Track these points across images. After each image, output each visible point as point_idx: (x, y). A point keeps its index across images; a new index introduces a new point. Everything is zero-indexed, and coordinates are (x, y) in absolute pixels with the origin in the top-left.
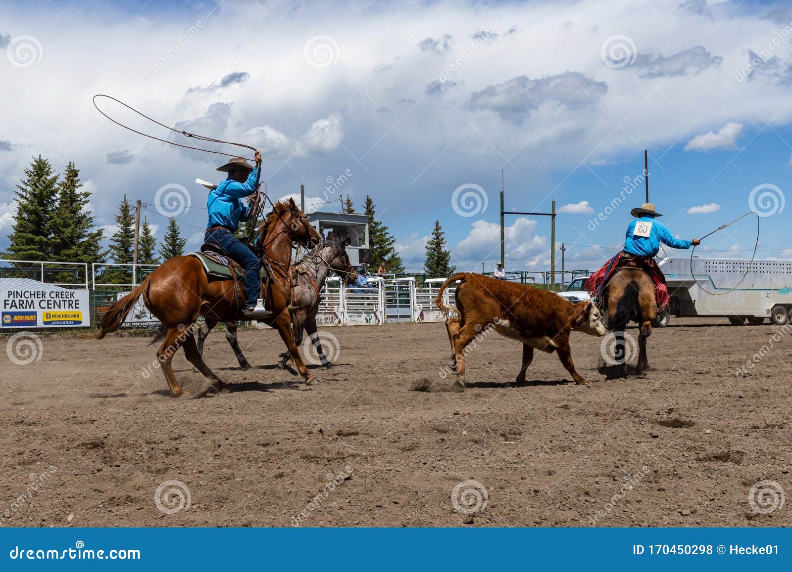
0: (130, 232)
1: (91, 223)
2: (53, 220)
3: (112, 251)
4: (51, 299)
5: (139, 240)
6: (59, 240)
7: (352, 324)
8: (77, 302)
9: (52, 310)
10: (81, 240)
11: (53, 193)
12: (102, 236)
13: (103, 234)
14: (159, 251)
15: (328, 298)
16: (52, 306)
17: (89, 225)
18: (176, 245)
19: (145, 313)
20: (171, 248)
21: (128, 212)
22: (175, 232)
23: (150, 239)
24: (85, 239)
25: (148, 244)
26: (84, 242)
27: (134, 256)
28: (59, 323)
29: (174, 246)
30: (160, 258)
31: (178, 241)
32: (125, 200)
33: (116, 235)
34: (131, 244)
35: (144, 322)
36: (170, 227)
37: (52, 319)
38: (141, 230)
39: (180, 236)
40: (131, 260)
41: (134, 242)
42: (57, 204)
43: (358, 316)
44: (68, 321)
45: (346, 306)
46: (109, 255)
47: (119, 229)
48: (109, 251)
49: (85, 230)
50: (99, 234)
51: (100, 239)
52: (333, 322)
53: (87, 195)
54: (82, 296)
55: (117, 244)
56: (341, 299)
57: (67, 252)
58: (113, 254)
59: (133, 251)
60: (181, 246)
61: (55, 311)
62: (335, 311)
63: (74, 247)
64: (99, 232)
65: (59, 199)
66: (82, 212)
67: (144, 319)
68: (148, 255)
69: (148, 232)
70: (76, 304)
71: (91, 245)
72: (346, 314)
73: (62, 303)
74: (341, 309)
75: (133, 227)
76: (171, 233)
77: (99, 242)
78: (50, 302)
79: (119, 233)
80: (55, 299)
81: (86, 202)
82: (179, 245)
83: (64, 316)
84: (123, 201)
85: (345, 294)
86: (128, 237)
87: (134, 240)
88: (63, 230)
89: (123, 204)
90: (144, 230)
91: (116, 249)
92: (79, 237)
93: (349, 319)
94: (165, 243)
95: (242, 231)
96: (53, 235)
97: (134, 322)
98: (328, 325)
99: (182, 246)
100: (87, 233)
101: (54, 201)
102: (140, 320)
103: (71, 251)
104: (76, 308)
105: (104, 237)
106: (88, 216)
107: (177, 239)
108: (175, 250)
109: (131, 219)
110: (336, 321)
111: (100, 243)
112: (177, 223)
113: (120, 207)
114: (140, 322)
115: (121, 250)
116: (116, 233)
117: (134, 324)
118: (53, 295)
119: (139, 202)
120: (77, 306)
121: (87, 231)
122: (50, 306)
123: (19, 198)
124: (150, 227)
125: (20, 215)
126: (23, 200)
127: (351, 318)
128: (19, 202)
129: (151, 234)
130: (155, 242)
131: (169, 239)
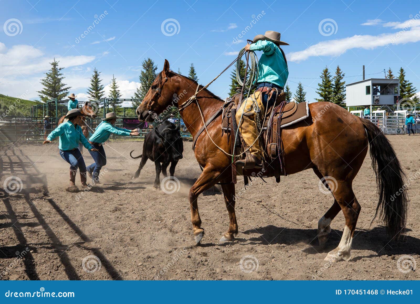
14: (294, 98)
18: (302, 95)
22: (301, 89)
25: (288, 95)
31: (302, 93)
36: (299, 87)
39: (303, 91)
43: (393, 130)
60: (304, 95)
72: (386, 129)
76: (299, 89)
90: (287, 89)
94: (296, 94)
95: (333, 88)
108: (301, 97)
112: (302, 85)
123: (232, 77)
124: (289, 87)
125: (233, 84)
126: (234, 78)
127: (389, 131)
128: (232, 79)
129: (290, 90)
130: (292, 94)
131: (298, 92)
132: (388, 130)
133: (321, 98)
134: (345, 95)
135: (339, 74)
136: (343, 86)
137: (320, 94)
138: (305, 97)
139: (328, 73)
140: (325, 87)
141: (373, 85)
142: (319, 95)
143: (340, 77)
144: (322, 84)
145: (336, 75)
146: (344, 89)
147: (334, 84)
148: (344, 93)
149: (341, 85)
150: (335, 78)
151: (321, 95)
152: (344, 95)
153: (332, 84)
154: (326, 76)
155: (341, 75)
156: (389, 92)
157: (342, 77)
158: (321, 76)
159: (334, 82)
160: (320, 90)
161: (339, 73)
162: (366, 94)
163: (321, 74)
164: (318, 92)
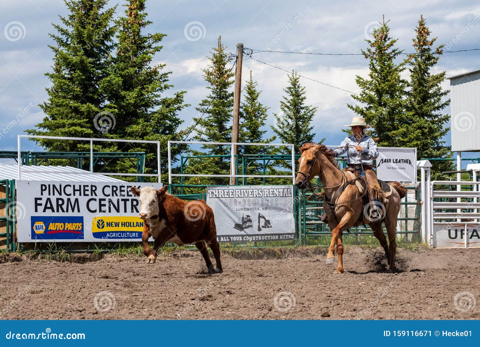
0: (227, 98)
1: (166, 83)
2: (108, 79)
3: (199, 127)
4: (104, 197)
5: (241, 110)
9: (107, 214)
10: (150, 110)
11: (107, 36)
12: (183, 104)
13: (184, 99)
14: (273, 128)
16: (106, 208)
17: (163, 85)
18: (300, 118)
19: (250, 221)
20: (291, 122)
21: (224, 64)
22: (298, 96)
23: (258, 109)
24: (157, 108)
25: (255, 116)
26: (154, 113)
27: (233, 135)
28: (118, 235)
30: (274, 138)
31: (302, 111)
32: (220, 45)
33: (205, 102)
34: (229, 116)
35: (249, 236)
36: (290, 88)
37: (106, 229)
38: (244, 94)
39: (305, 103)
40: (229, 140)
41: (232, 113)
42: (114, 53)
44: (131, 232)
46: (194, 134)
47: (209, 92)
48: (193, 128)
49: (155, 93)
50: (178, 99)
51: (179, 109)
53: (158, 38)
55: (205, 117)
58: (200, 133)
59: (231, 128)
60: (306, 119)
61: (112, 216)
63: (140, 121)
64: (178, 96)
65: (116, 45)
66: (152, 65)
67: (248, 231)
68: (255, 134)
69: (254, 96)
71: (165, 117)
73: (122, 204)
75: (231, 89)
76: (291, 98)
77: (178, 112)
78: (103, 202)
79: (209, 100)
80: (111, 197)
81: (158, 49)
82: (304, 118)
83: (124, 224)
84: (217, 48)
86: (224, 105)
87: (233, 111)
88: (123, 93)
89: (216, 52)
91: (206, 124)
92: (147, 105)
94: (281, 114)
95: (407, 93)
96: (107, 103)
97: (233, 236)
99: (310, 118)
100: (158, 99)
101: (108, 48)
102: (242, 233)
103: (136, 128)
105: (186, 105)
106: (161, 72)
107: (302, 108)
108: (297, 126)
109: (229, 76)
111: (179, 115)
113: (212, 56)
114: (242, 236)
115: (212, 126)
116: (205, 98)
117: (235, 239)
118: (108, 191)
119: (241, 48)
121: (159, 96)
122: (103, 208)
123: (56, 45)
124: (257, 89)
125: (58, 71)
126: (62, 48)
128: (56, 51)
129: (259, 100)
130: (267, 113)
131: (288, 108)
134: (447, 118)
135: (426, 47)
136: (439, 89)
138: (311, 124)
139: (388, 42)
140: (378, 91)
143: (429, 58)
144: (370, 79)
145: (415, 51)
146: (444, 99)
147: (409, 80)
148: (442, 113)
149: (432, 86)
150: (413, 60)
152: (440, 121)
153: (403, 81)
154: (381, 49)
155: (433, 49)
157: (435, 56)
158: (367, 52)
159: (410, 74)
160: (364, 101)
161: (425, 44)
163: (368, 46)
164: (354, 107)
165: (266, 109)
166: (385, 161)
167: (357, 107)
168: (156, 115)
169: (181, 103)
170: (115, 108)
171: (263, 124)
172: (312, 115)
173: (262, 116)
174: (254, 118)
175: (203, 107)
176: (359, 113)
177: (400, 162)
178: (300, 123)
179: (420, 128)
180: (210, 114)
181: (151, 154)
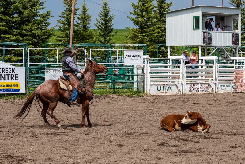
1: (43, 6)
3: (59, 24)
6: (19, 19)
7: (222, 92)
8: (17, 76)
15: (205, 73)
17: (41, 7)
20: (103, 22)
22: (107, 10)
23: (87, 17)
24: (38, 18)
25: (86, 19)
26: (37, 20)
28: (4, 90)
29: (105, 21)
36: (103, 6)
39: (110, 14)
43: (227, 86)
44: (11, 89)
45: (218, 78)
47: (65, 8)
48: (57, 25)
49: (38, 11)
51: (48, 18)
52: (208, 91)
54: (21, 71)
55: (63, 19)
56: (214, 74)
57: (25, 27)
58: (60, 27)
60: (110, 21)
61: (2, 82)
62: (210, 82)
63: (30, 24)
64: (48, 13)
68: (85, 28)
69: (85, 10)
70: (16, 77)
71: (42, 22)
72: (217, 84)
73: (6, 77)
74: (214, 81)
76: (104, 11)
77: (48, 19)
79: (65, 12)
82: (109, 20)
83: (7, 86)
85: (218, 69)
88: (23, 11)
90: (83, 9)
91: (63, 23)
92: (34, 16)
93: (220, 88)
96: (15, 15)
98: (203, 93)
99: (112, 21)
100: (39, 14)
103: (28, 27)
104: (16, 80)
106: (41, 1)
107: (108, 16)
108: (106, 24)
110: (210, 90)
111: (49, 21)
115: (66, 24)
120: (17, 78)
121: (40, 12)
127: (221, 88)
130: (91, 18)
131: (102, 15)
132: (221, 86)
133: (136, 27)
137: (133, 20)
138: (112, 23)
140: (141, 10)
141: (204, 15)
142: (133, 22)
144: (138, 5)
149: (166, 8)
151: (136, 23)
156: (226, 27)
159: (157, 2)
160: (135, 14)
162: (194, 29)
164: (130, 17)
165: (90, 17)
166: (128, 56)
167: (132, 18)
168: (38, 21)
169: (49, 16)
170: (19, 18)
171: (89, 23)
172: (113, 19)
173: (89, 20)
174: (85, 20)
175: (62, 15)
176: (132, 20)
177: (135, 56)
178: (107, 22)
179: (160, 27)
180: (65, 18)
181: (35, 39)
